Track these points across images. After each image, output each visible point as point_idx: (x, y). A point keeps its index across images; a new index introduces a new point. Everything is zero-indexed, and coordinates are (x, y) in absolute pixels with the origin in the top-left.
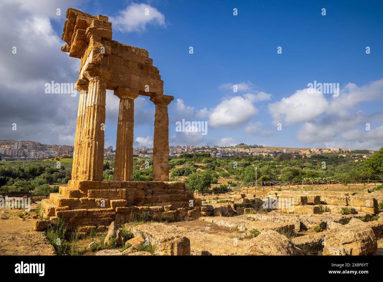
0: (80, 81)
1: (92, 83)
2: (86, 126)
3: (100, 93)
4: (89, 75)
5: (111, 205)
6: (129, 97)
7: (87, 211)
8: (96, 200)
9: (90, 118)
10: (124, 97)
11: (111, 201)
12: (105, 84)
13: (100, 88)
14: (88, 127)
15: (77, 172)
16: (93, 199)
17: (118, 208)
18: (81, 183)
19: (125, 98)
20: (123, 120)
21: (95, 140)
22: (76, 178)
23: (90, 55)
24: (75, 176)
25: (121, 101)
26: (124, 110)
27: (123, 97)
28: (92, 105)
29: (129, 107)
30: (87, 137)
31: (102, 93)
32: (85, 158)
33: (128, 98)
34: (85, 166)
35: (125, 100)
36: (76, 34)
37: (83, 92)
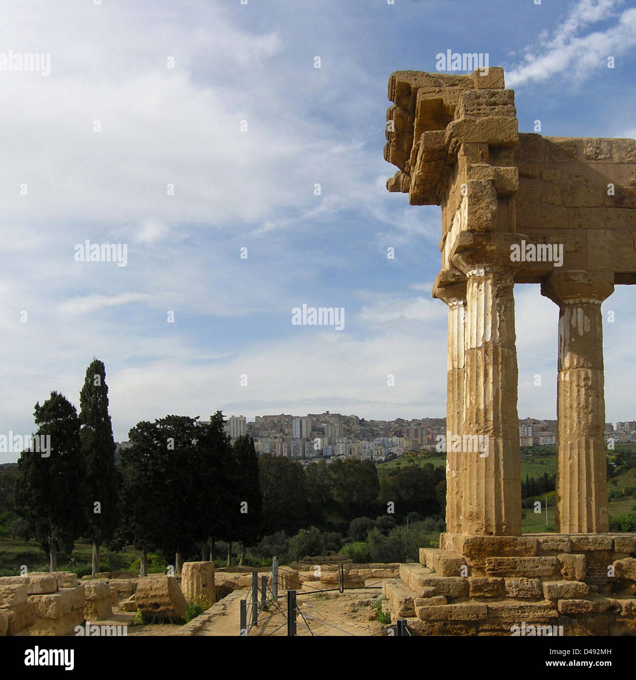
0: (445, 274)
1: (476, 284)
2: (468, 401)
3: (497, 307)
4: (464, 263)
5: (546, 596)
6: (584, 300)
7: (488, 608)
8: (507, 581)
9: (477, 380)
10: (571, 302)
11: (546, 584)
12: (508, 281)
13: (496, 296)
14: (474, 402)
15: (457, 513)
16: (500, 579)
17: (563, 601)
18: (467, 542)
19: (574, 304)
20: (569, 368)
21: (496, 433)
22: (456, 529)
23: (462, 205)
24: (455, 523)
25: (562, 314)
26: (573, 340)
27: (566, 302)
28: (480, 344)
29: (588, 329)
30: (475, 429)
31: (503, 309)
32: (474, 483)
33: (582, 303)
34: (475, 502)
35: (575, 310)
36: (419, 145)
37: (455, 303)
